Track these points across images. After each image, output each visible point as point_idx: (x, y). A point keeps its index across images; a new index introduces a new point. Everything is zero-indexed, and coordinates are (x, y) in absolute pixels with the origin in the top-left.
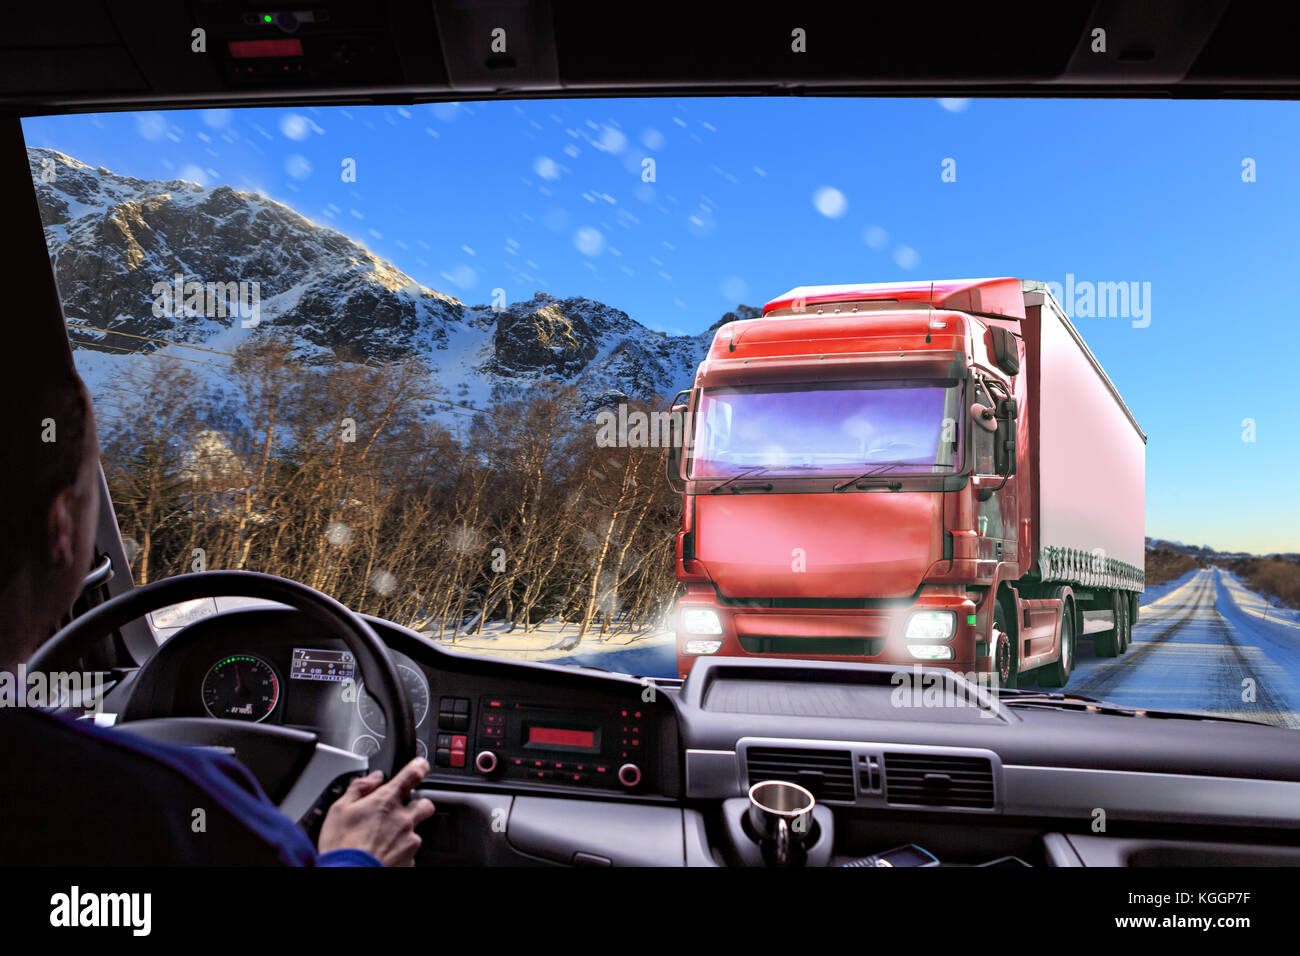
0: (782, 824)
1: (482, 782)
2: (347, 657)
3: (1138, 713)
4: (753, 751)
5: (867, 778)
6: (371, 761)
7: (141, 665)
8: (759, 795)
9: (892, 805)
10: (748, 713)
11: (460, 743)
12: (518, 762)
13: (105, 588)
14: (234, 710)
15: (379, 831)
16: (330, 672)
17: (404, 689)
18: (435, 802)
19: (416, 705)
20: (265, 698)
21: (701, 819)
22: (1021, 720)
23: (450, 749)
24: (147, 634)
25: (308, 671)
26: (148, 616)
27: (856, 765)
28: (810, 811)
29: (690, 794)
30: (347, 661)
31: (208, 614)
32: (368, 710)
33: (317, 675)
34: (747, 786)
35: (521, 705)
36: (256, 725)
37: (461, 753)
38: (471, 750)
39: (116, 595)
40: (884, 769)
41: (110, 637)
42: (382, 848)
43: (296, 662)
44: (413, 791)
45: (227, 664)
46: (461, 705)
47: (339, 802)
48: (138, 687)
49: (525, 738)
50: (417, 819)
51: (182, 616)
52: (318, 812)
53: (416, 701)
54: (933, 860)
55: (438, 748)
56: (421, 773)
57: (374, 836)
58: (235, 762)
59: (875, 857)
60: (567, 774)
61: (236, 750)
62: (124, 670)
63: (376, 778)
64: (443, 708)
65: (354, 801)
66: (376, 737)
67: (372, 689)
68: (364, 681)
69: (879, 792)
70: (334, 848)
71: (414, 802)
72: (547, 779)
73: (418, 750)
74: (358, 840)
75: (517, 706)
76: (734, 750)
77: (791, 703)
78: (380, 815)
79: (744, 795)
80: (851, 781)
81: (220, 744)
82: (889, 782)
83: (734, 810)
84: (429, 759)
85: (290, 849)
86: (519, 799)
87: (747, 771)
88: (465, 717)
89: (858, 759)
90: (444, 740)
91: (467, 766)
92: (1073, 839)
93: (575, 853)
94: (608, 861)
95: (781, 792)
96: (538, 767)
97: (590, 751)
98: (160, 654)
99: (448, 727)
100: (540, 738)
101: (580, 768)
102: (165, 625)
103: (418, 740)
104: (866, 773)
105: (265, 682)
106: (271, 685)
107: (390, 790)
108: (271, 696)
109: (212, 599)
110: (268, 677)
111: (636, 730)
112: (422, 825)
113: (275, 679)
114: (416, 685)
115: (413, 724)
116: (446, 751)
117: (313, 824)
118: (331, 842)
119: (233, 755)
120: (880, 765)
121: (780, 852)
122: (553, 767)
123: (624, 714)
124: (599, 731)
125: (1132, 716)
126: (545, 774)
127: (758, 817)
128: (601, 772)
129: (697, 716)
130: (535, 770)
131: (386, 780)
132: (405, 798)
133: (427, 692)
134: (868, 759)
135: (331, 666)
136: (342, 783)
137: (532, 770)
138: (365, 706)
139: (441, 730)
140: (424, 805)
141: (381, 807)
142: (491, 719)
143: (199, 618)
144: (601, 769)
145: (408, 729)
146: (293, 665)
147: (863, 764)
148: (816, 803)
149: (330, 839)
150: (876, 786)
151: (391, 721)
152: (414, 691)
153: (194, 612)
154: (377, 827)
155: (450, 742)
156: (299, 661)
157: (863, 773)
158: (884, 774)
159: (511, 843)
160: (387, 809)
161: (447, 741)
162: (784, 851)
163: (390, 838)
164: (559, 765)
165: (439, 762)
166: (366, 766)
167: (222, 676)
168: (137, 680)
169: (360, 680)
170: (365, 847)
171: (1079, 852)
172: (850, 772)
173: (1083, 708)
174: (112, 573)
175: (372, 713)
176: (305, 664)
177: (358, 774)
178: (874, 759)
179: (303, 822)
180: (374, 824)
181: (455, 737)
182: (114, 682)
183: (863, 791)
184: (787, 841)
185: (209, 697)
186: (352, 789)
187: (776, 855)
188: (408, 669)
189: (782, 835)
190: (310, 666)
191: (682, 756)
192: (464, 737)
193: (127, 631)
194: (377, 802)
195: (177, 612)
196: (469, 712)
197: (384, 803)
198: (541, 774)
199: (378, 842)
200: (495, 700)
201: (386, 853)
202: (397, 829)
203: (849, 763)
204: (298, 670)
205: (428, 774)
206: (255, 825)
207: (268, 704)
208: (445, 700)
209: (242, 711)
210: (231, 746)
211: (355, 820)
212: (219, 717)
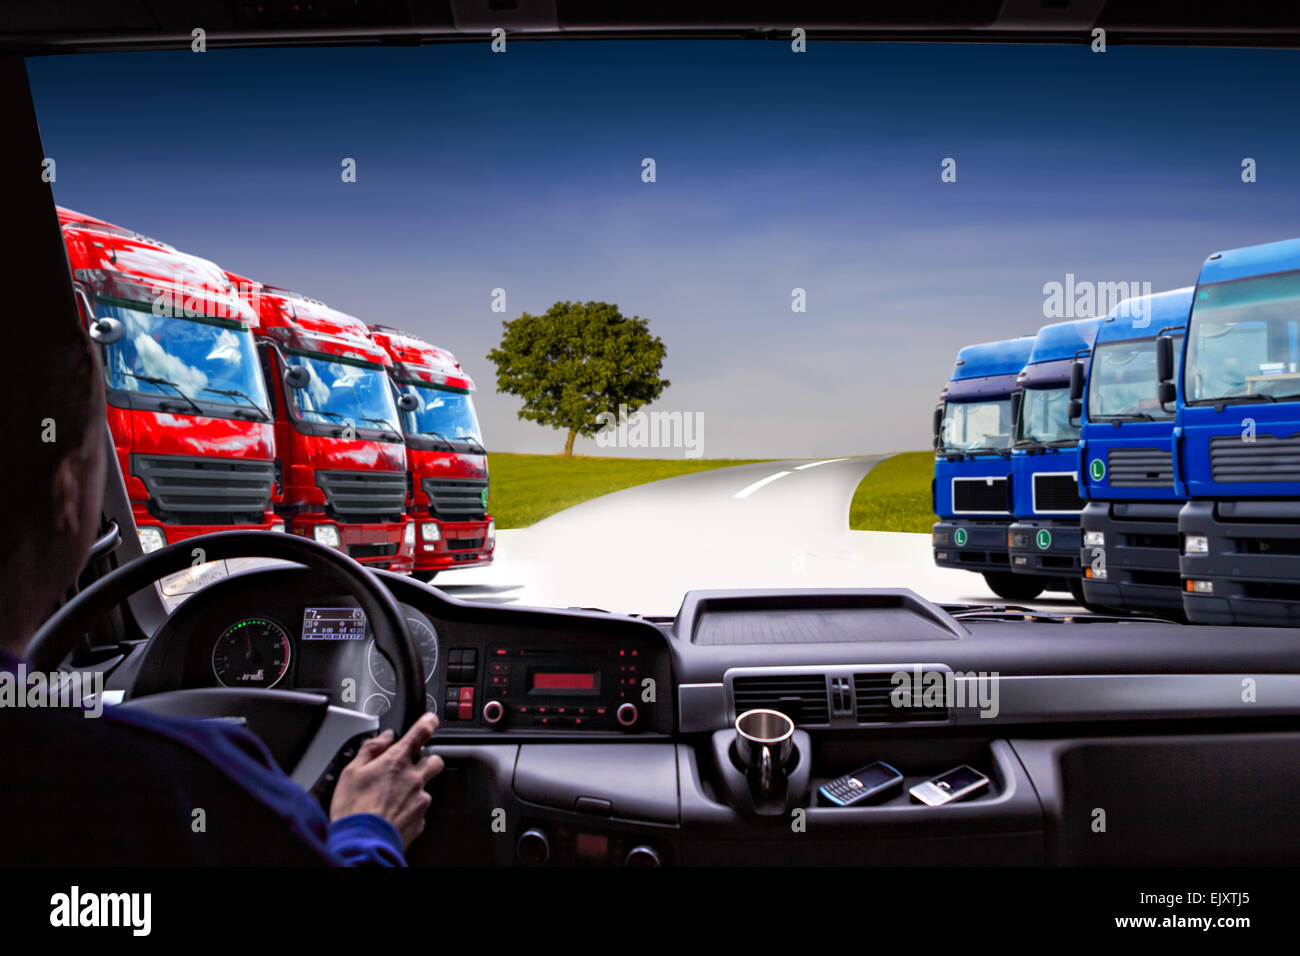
0: (766, 752)
1: (488, 733)
2: (358, 614)
3: (1066, 619)
4: (739, 681)
5: (839, 701)
6: (381, 720)
7: (150, 636)
8: (745, 725)
9: (862, 725)
10: (734, 644)
11: (467, 695)
12: (524, 710)
13: (113, 556)
14: (245, 677)
15: (390, 792)
16: (341, 630)
17: (414, 643)
18: (445, 757)
19: (426, 659)
20: (277, 663)
21: (692, 752)
22: (970, 633)
23: (459, 702)
24: (156, 602)
25: (319, 631)
26: (157, 583)
27: (830, 688)
28: (790, 737)
29: (683, 729)
30: (358, 617)
31: (218, 578)
32: (379, 667)
33: (328, 635)
34: (734, 717)
35: (526, 651)
36: (268, 691)
37: (469, 705)
38: (478, 701)
39: (124, 563)
40: (854, 689)
41: (118, 609)
42: (393, 810)
43: (307, 623)
44: (423, 748)
45: (239, 629)
46: (468, 656)
47: (351, 766)
48: (147, 660)
49: (530, 684)
50: (426, 776)
51: (193, 581)
52: (330, 777)
53: (426, 656)
54: (897, 775)
55: (447, 702)
56: (430, 728)
57: (385, 798)
58: (246, 732)
59: (847, 777)
60: (570, 718)
61: (248, 719)
62: (132, 642)
63: (386, 737)
64: (451, 661)
65: (366, 763)
66: (387, 694)
67: (382, 645)
68: (375, 637)
69: (850, 712)
70: (346, 815)
71: (424, 759)
72: (551, 725)
73: (428, 705)
74: (369, 804)
75: (522, 653)
76: (722, 682)
77: (772, 631)
78: (389, 776)
79: (731, 726)
80: (825, 704)
81: (230, 714)
82: (859, 702)
83: (722, 741)
84: (438, 714)
85: (301, 820)
86: (525, 747)
87: (734, 701)
88: (473, 667)
89: (831, 681)
90: (453, 693)
91: (475, 718)
92: (1015, 743)
93: (578, 798)
94: (608, 803)
95: (764, 720)
96: (542, 713)
97: (591, 694)
98: (169, 623)
99: (455, 679)
100: (544, 683)
101: (581, 711)
102: (174, 591)
103: (428, 695)
104: (838, 695)
105: (277, 646)
106: (282, 648)
107: (400, 749)
108: (283, 659)
109: (222, 561)
110: (279, 640)
111: (632, 669)
112: (432, 783)
113: (286, 642)
114: (426, 638)
115: (423, 679)
116: (455, 704)
117: (325, 791)
118: (343, 808)
119: (244, 725)
120: (850, 687)
121: (763, 780)
122: (558, 713)
123: (622, 653)
124: (599, 673)
125: (1061, 622)
126: (548, 720)
127: (744, 747)
128: (601, 714)
129: (689, 651)
130: (540, 717)
131: (396, 739)
132: (415, 756)
133: (436, 643)
134: (840, 682)
135: (342, 624)
136: (353, 745)
137: (536, 717)
138: (375, 664)
139: (449, 683)
140: (434, 761)
141: (392, 767)
142: (498, 668)
143: (210, 582)
144: (601, 711)
145: (418, 684)
146: (305, 626)
147: (835, 686)
148: (796, 728)
149: (341, 805)
150: (847, 707)
151: (401, 676)
152: (424, 644)
153: (204, 576)
154: (387, 789)
155: (459, 695)
156: (310, 621)
157: (836, 696)
158: (854, 694)
159: (516, 793)
160: (397, 769)
161: (455, 694)
162: (767, 778)
163: (401, 799)
164: (562, 710)
165: (448, 716)
166: (377, 726)
167: (233, 642)
168: (146, 652)
169: (371, 636)
170: (375, 810)
171: (1020, 756)
172: (824, 695)
173: (1021, 618)
174: (120, 539)
175: (382, 670)
176: (316, 624)
177: (369, 735)
178: (845, 681)
179: (315, 790)
180: (385, 785)
181: (462, 689)
182: (122, 656)
183: (836, 713)
184: (770, 767)
185: (221, 665)
186: (363, 751)
187: (760, 782)
188: (417, 622)
189: (765, 763)
190: (322, 625)
191: (675, 690)
192: (472, 689)
193: (135, 601)
194: (388, 763)
195: (188, 577)
196: (476, 663)
197: (395, 763)
198: (545, 720)
199: (389, 804)
200: (500, 648)
201: (396, 815)
202: (408, 789)
203: (823, 687)
204: (310, 631)
205: (437, 729)
206: (266, 796)
207: (279, 668)
208: (453, 652)
209: (253, 677)
210: (242, 716)
211: (366, 783)
212: (229, 686)
